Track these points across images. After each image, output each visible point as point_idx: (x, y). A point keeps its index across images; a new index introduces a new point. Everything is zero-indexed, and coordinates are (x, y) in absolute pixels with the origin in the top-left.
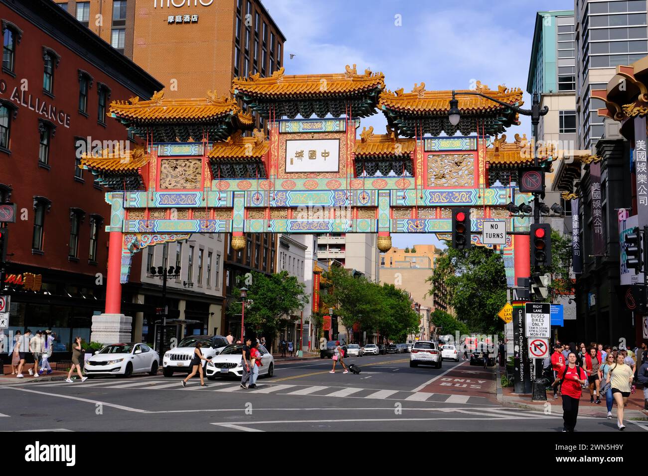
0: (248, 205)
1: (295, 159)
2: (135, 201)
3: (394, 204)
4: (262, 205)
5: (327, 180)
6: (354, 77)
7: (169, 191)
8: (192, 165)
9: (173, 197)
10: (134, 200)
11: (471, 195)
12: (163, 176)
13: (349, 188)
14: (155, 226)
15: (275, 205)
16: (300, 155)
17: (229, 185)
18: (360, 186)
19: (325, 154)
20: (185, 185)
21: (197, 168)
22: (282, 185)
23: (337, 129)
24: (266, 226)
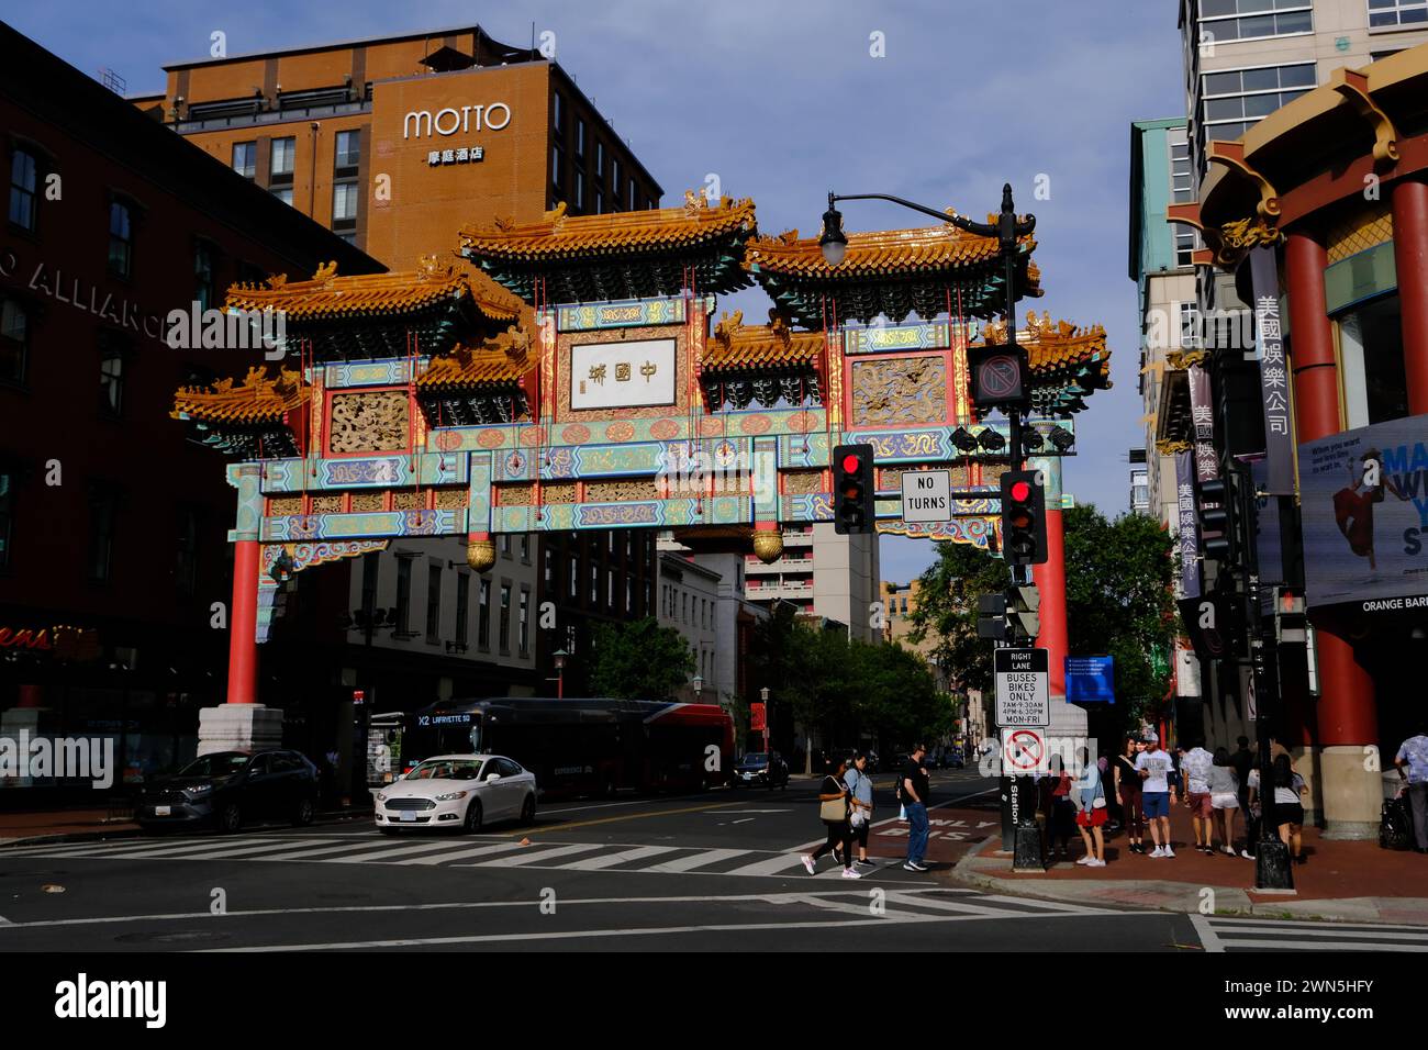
0: (498, 478)
1: (590, 383)
2: (281, 479)
3: (786, 465)
4: (524, 477)
5: (652, 422)
6: (702, 214)
7: (347, 457)
8: (390, 403)
9: (353, 467)
10: (279, 476)
11: (939, 439)
12: (337, 428)
13: (694, 436)
14: (320, 527)
15: (549, 476)
16: (598, 373)
17: (460, 439)
18: (716, 430)
19: (649, 370)
20: (377, 444)
21: (400, 410)
22: (564, 435)
23: (670, 318)
24: (532, 519)
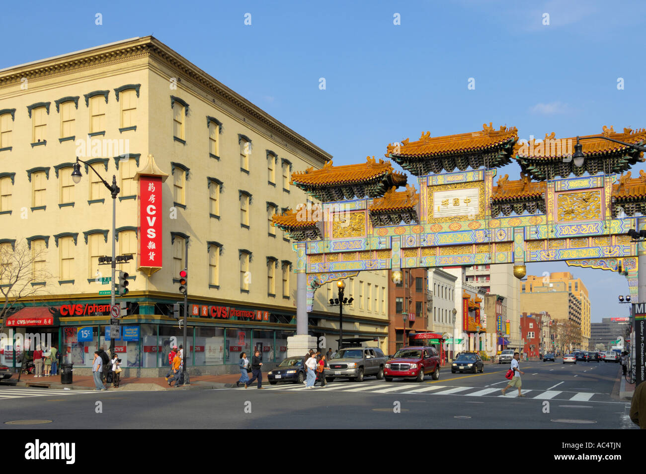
0: (404, 247)
3: (528, 238)
4: (414, 246)
5: (469, 222)
8: (357, 217)
9: (343, 243)
10: (313, 248)
11: (597, 226)
12: (335, 227)
13: (487, 227)
14: (331, 267)
15: (425, 245)
17: (387, 231)
18: (497, 225)
20: (352, 233)
22: (431, 228)
23: (476, 179)
24: (418, 262)
